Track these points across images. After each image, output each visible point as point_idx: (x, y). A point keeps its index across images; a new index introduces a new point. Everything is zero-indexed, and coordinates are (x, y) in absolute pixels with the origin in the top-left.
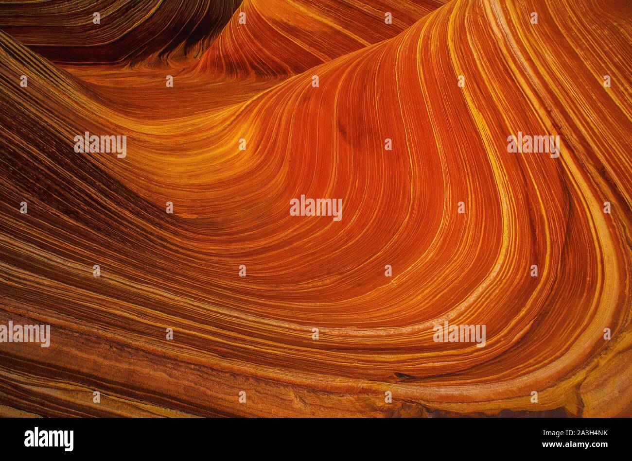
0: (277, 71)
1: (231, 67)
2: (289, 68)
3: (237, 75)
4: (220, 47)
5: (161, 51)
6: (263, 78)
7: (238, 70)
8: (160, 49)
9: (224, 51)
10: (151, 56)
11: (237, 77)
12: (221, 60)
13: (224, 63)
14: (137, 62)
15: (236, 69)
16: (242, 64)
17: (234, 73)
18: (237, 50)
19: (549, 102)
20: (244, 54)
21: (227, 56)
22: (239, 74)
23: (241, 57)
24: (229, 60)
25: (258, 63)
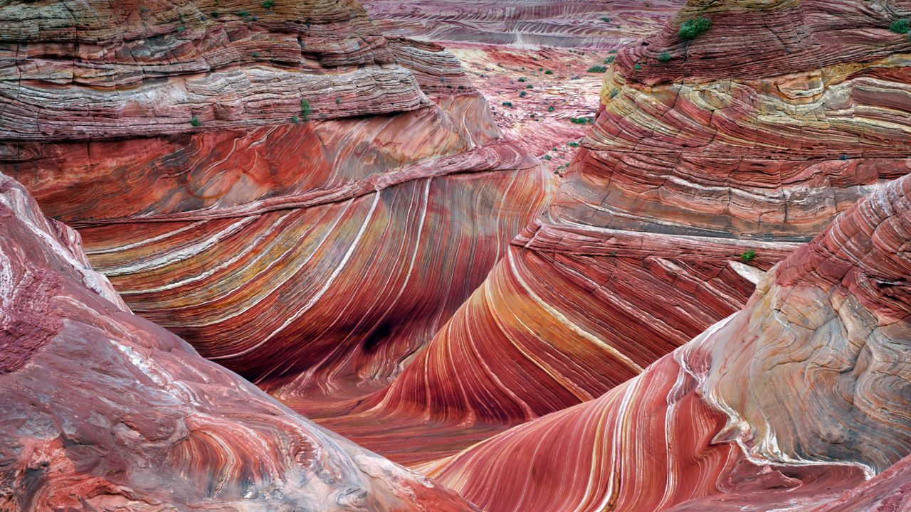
0: (510, 413)
1: (440, 404)
2: (528, 409)
3: (447, 415)
4: (426, 369)
5: (318, 366)
6: (487, 422)
7: (449, 408)
8: (316, 363)
9: (430, 375)
10: (301, 376)
11: (446, 418)
12: (424, 389)
13: (429, 396)
14: (280, 385)
15: (447, 406)
16: (457, 397)
17: (443, 412)
18: (451, 374)
19: (619, 446)
20: (462, 382)
21: (435, 384)
22: (449, 415)
23: (456, 386)
24: (437, 390)
25: (481, 397)
